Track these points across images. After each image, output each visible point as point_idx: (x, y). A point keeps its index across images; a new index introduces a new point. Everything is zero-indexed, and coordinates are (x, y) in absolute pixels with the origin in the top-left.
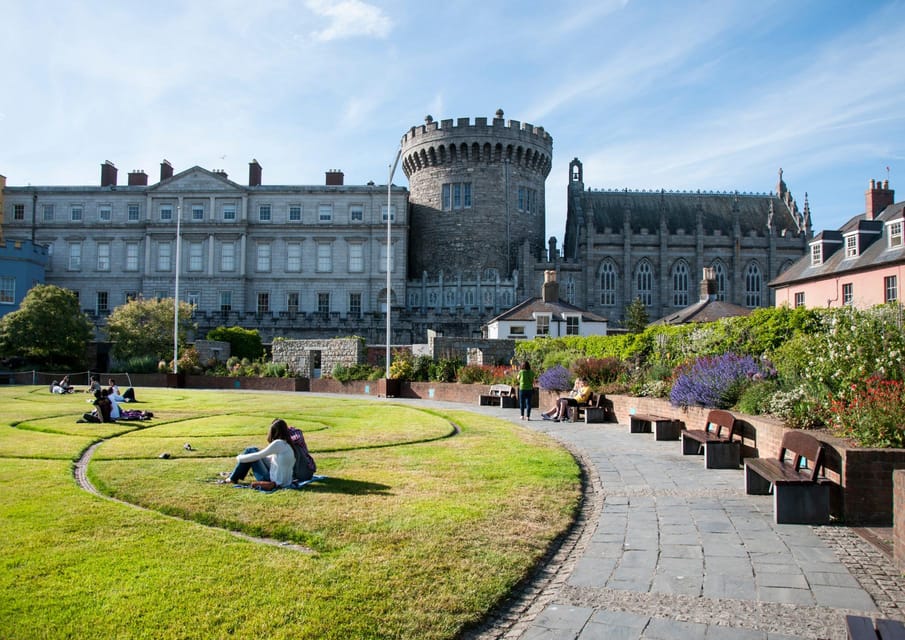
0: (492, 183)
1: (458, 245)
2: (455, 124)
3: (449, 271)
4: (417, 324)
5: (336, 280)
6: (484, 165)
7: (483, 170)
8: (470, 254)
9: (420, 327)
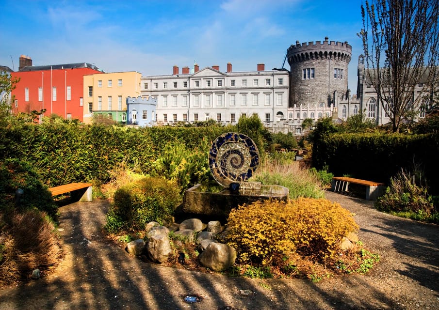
0: (323, 68)
1: (308, 94)
2: (314, 43)
3: (305, 104)
4: (290, 126)
5: (260, 109)
6: (319, 61)
7: (319, 63)
8: (313, 97)
9: (292, 127)
